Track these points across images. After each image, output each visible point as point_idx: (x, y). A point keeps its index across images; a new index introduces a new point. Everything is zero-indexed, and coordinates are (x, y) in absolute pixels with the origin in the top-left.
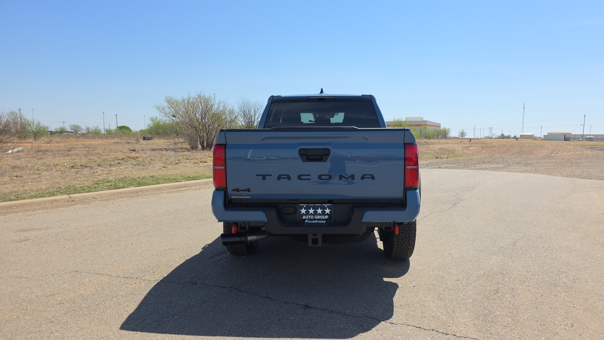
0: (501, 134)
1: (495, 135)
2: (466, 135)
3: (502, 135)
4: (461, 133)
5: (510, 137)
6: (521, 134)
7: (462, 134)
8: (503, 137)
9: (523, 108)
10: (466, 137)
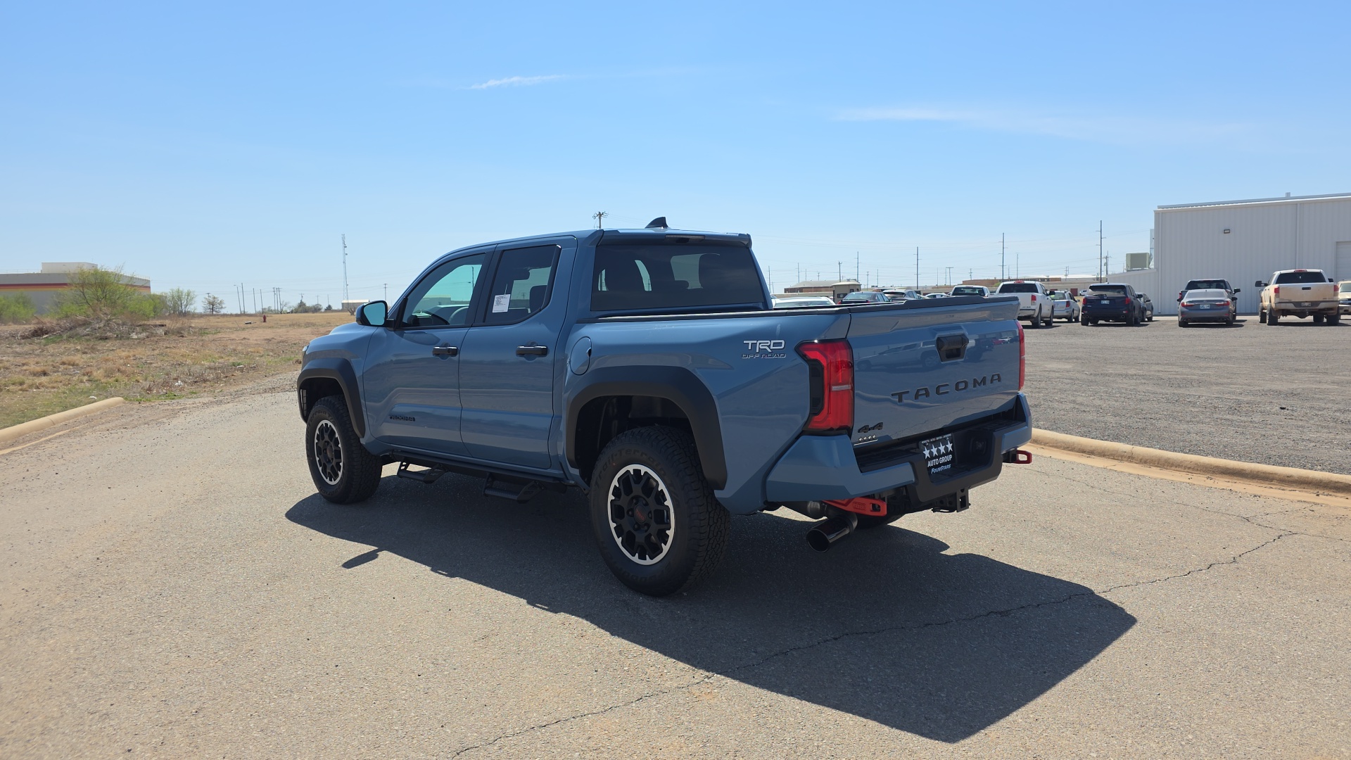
0: (299, 302)
1: (288, 305)
2: (223, 306)
3: (302, 304)
4: (210, 303)
5: (320, 309)
6: (345, 301)
7: (212, 304)
8: (302, 308)
9: (342, 245)
10: (223, 311)
